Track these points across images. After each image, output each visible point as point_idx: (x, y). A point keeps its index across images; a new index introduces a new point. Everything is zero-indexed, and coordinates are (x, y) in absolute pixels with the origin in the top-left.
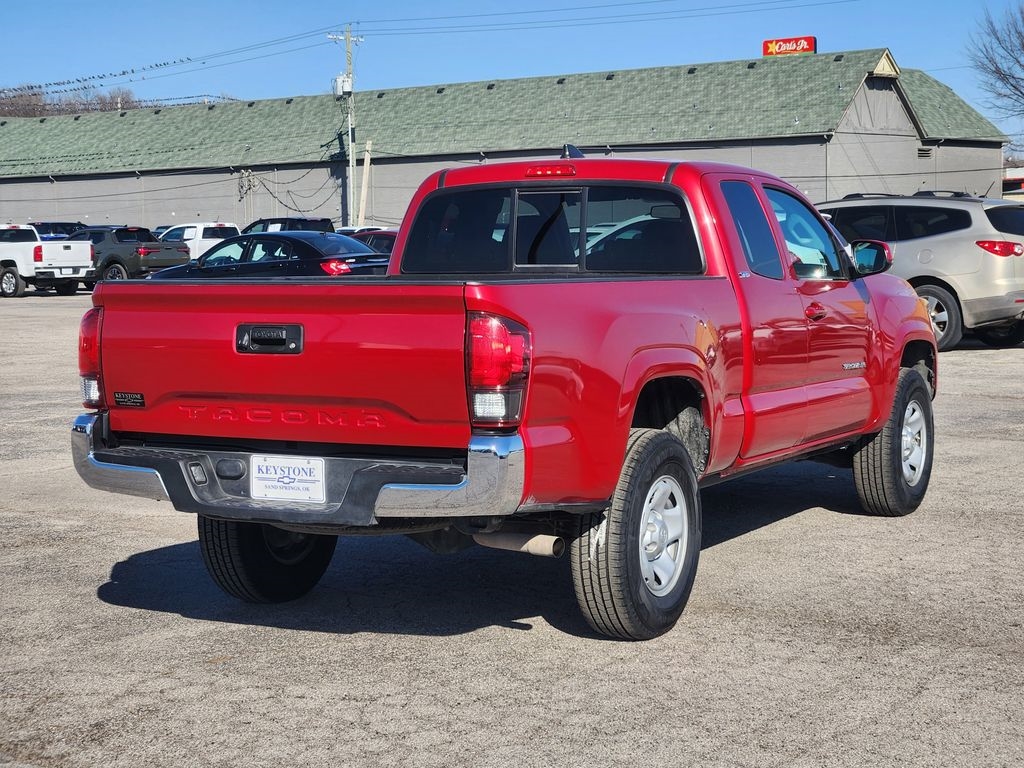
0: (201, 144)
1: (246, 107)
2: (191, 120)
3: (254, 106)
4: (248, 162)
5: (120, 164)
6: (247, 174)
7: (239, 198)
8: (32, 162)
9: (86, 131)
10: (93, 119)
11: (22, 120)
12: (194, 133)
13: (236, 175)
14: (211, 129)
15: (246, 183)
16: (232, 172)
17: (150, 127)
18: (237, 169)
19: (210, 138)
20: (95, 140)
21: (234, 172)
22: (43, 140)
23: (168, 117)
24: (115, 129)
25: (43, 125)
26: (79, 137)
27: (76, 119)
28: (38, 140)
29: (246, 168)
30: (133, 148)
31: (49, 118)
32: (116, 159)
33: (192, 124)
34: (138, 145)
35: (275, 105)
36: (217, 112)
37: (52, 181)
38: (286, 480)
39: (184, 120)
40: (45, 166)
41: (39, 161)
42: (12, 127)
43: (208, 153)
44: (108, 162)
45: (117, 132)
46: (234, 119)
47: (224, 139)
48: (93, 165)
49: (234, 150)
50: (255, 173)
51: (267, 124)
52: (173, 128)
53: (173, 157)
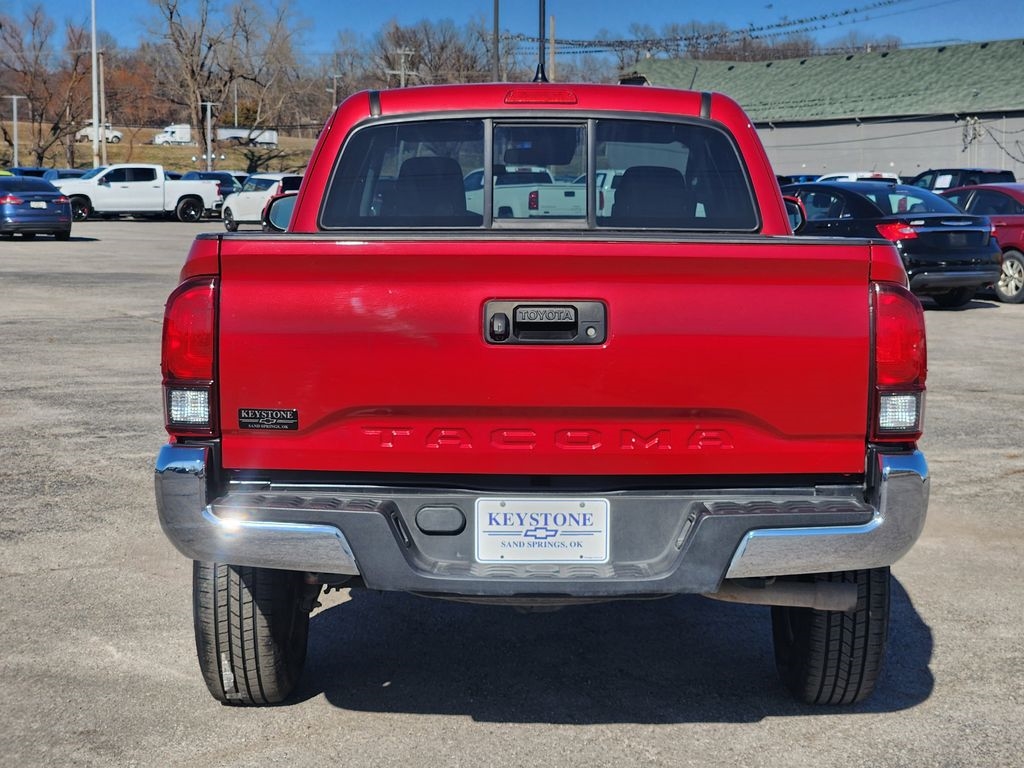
0: (927, 89)
1: (979, 48)
2: (919, 62)
3: (988, 47)
4: (975, 109)
5: (841, 110)
6: (973, 122)
7: (963, 148)
8: (754, 107)
9: (810, 76)
10: (819, 63)
11: (749, 65)
12: (921, 77)
13: (961, 122)
14: (939, 73)
15: (971, 132)
16: (956, 120)
17: (876, 71)
18: (963, 116)
19: (936, 82)
20: (818, 86)
21: (958, 119)
22: (767, 85)
23: (895, 60)
24: (840, 74)
25: (770, 69)
26: (803, 82)
27: (802, 63)
28: (763, 85)
29: (972, 115)
30: (855, 93)
31: (775, 62)
32: (837, 105)
33: (920, 67)
34: (861, 90)
35: (1012, 45)
36: (947, 54)
37: (772, 128)
38: (541, 533)
39: (911, 63)
40: (766, 112)
41: (761, 107)
42: (740, 71)
43: (932, 99)
44: (829, 109)
45: (842, 76)
46: (964, 61)
47: (952, 84)
48: (814, 111)
49: (960, 95)
50: (981, 121)
51: (999, 67)
52: (899, 71)
53: (895, 103)
